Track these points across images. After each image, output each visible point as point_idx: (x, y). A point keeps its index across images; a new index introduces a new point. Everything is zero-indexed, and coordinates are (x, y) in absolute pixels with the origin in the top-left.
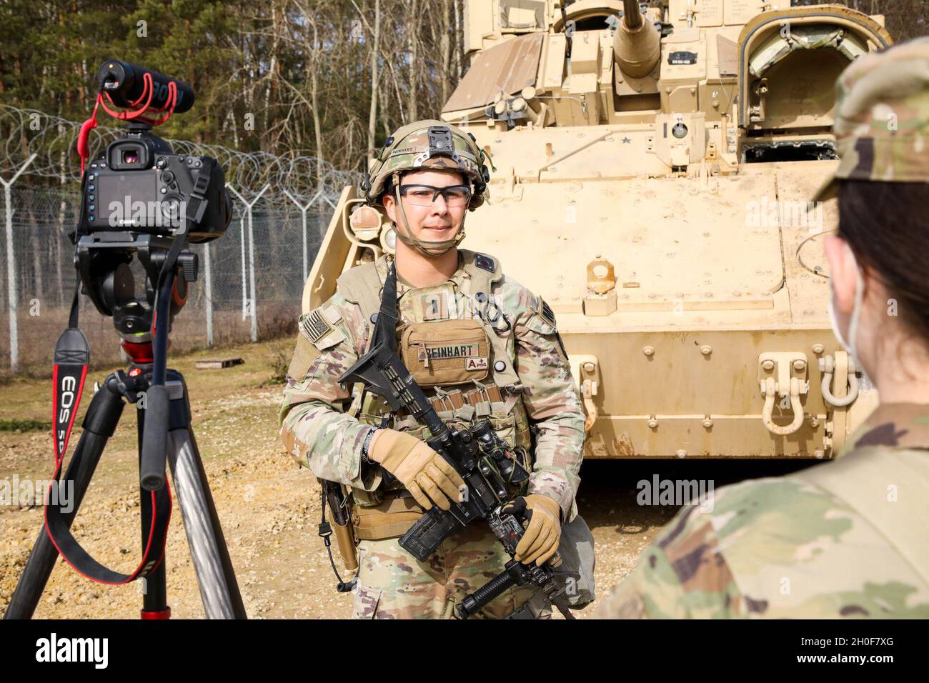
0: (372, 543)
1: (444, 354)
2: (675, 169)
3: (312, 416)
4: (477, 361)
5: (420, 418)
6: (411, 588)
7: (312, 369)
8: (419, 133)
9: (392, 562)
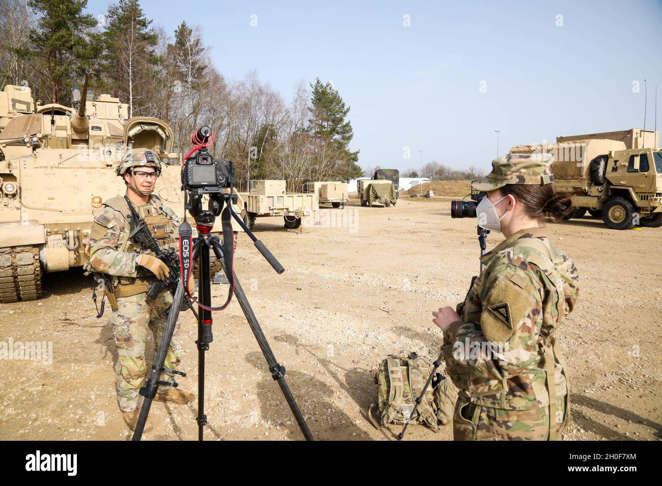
0: (125, 298)
1: (158, 227)
2: (108, 166)
3: (109, 253)
4: (168, 230)
5: (152, 250)
6: (142, 312)
7: (105, 236)
8: (141, 153)
9: (135, 303)
